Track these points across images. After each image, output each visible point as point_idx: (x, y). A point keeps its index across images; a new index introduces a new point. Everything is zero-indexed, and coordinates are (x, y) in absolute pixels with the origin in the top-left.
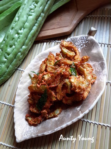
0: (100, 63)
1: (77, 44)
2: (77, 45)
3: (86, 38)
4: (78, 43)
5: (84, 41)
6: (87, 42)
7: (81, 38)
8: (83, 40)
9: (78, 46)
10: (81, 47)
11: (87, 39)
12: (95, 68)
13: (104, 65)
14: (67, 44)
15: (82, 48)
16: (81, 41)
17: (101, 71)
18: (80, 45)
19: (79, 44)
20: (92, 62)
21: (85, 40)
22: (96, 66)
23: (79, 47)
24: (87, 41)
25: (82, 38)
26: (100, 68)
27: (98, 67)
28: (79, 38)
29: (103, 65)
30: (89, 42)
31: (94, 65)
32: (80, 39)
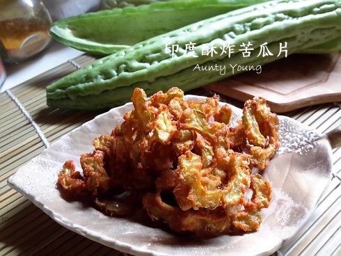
0: (297, 206)
1: (287, 137)
2: (287, 139)
3: (315, 136)
4: (291, 136)
5: (306, 141)
6: (311, 146)
7: (306, 131)
8: (306, 136)
9: (285, 141)
10: (290, 148)
11: (316, 140)
12: (276, 210)
13: (302, 217)
14: (265, 112)
15: (290, 150)
16: (300, 136)
17: (283, 224)
18: (293, 142)
19: (291, 139)
20: (283, 193)
21: (311, 140)
22: (282, 206)
23: (287, 144)
24: (313, 144)
25: (309, 132)
26: (286, 216)
27: (284, 211)
28: (301, 129)
29: (299, 216)
30: (315, 151)
31: (281, 200)
32: (302, 131)
